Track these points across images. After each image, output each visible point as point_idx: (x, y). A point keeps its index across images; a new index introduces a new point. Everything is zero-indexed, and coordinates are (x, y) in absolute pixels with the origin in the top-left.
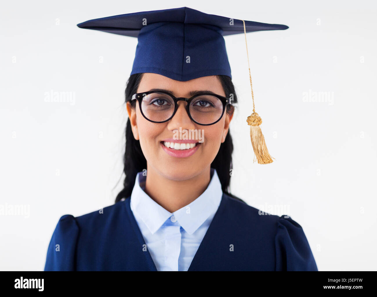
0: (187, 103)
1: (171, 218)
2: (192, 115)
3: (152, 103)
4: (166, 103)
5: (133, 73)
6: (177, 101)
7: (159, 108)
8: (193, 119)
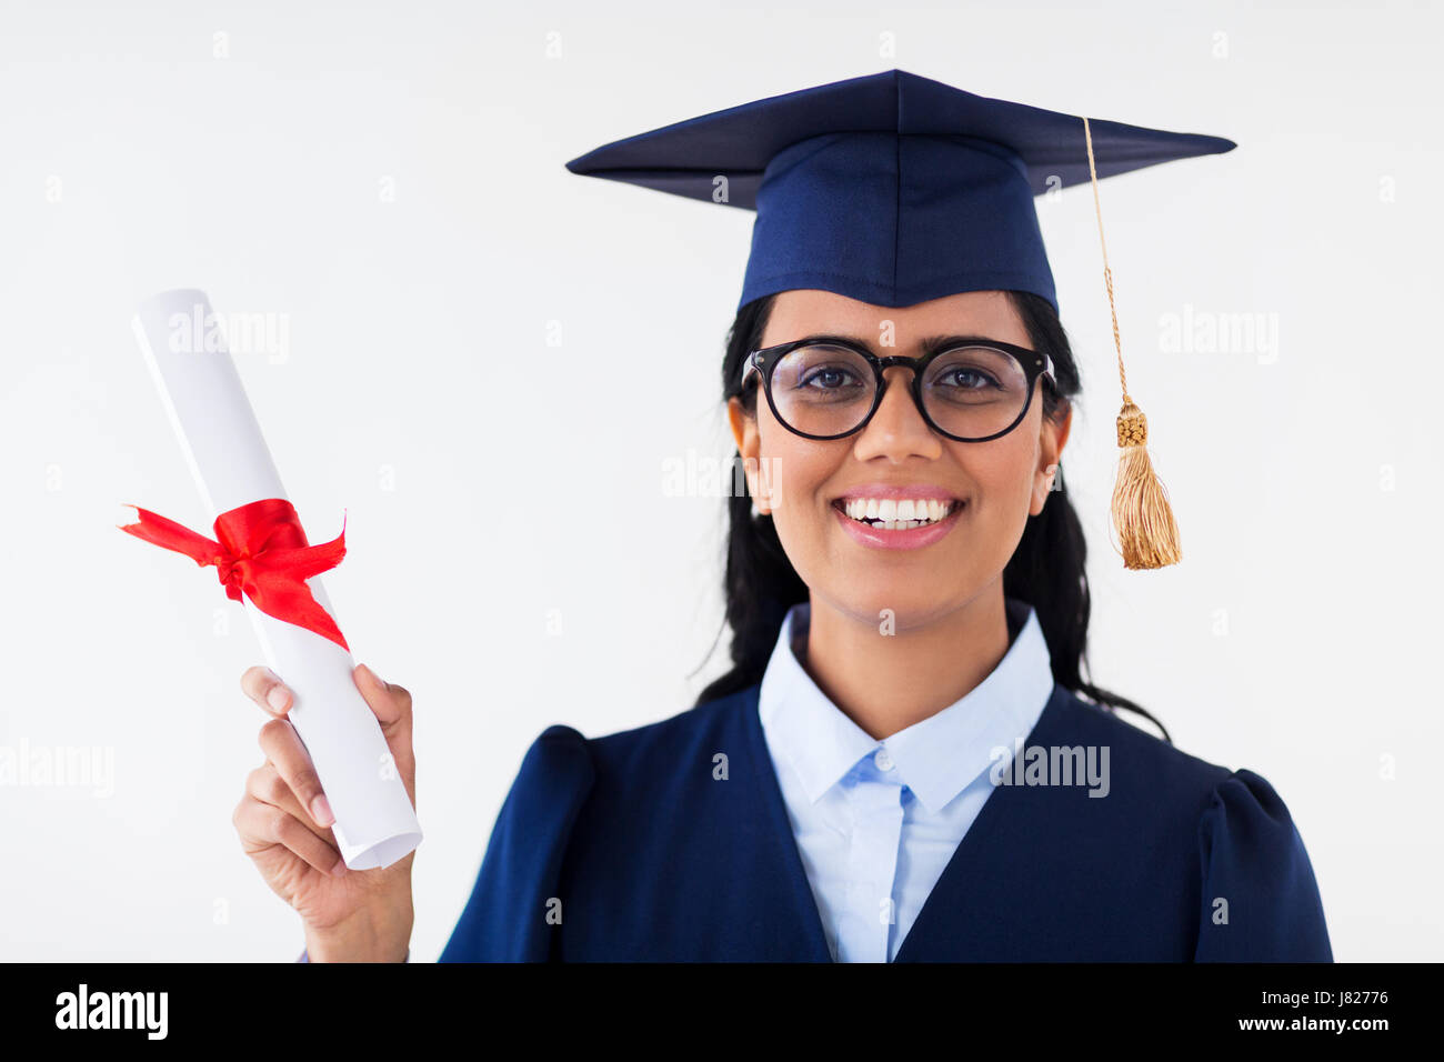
0: (913, 375)
1: (877, 757)
2: (931, 413)
3: (807, 383)
4: (847, 380)
5: (747, 301)
6: (882, 371)
7: (829, 397)
8: (936, 423)
